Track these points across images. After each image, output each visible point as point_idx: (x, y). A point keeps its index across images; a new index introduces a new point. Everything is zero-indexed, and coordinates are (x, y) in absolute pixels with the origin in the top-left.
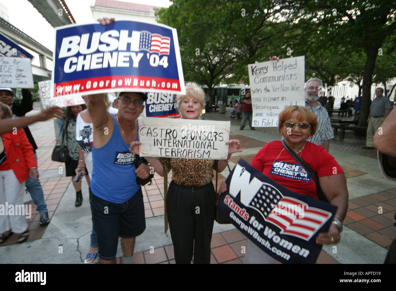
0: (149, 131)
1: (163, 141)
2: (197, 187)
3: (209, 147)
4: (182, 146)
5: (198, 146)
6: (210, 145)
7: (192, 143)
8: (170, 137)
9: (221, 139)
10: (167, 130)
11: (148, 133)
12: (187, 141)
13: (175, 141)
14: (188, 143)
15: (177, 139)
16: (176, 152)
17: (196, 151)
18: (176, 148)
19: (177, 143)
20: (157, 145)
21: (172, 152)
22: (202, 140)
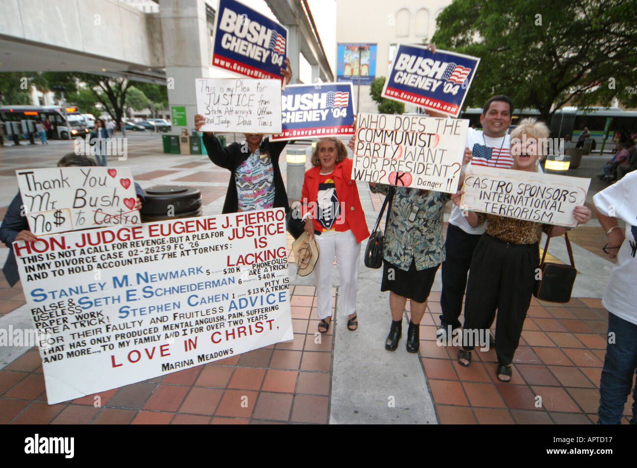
0: (477, 182)
1: (492, 195)
2: (513, 244)
3: (553, 209)
4: (515, 202)
5: (537, 205)
6: (554, 205)
7: (530, 200)
8: (502, 191)
9: (572, 199)
10: (500, 182)
11: (475, 183)
12: (524, 197)
13: (507, 196)
14: (524, 200)
15: (511, 194)
16: (506, 209)
17: (534, 212)
18: (507, 205)
19: (510, 199)
20: (484, 198)
21: (501, 208)
22: (544, 198)
